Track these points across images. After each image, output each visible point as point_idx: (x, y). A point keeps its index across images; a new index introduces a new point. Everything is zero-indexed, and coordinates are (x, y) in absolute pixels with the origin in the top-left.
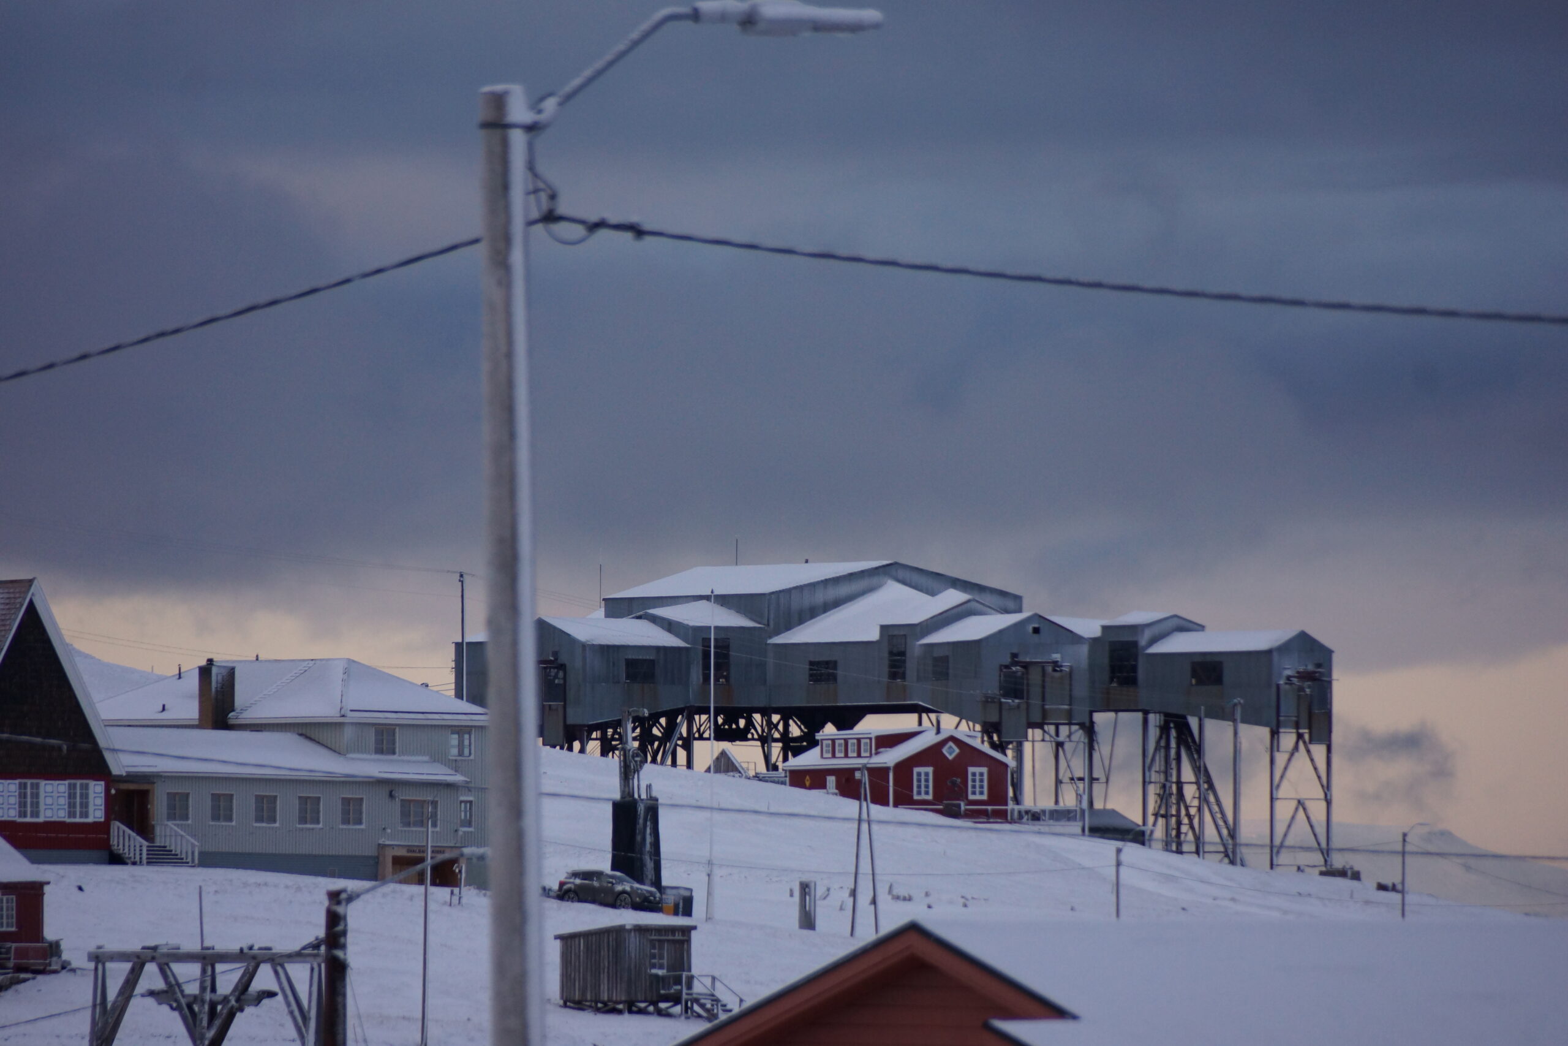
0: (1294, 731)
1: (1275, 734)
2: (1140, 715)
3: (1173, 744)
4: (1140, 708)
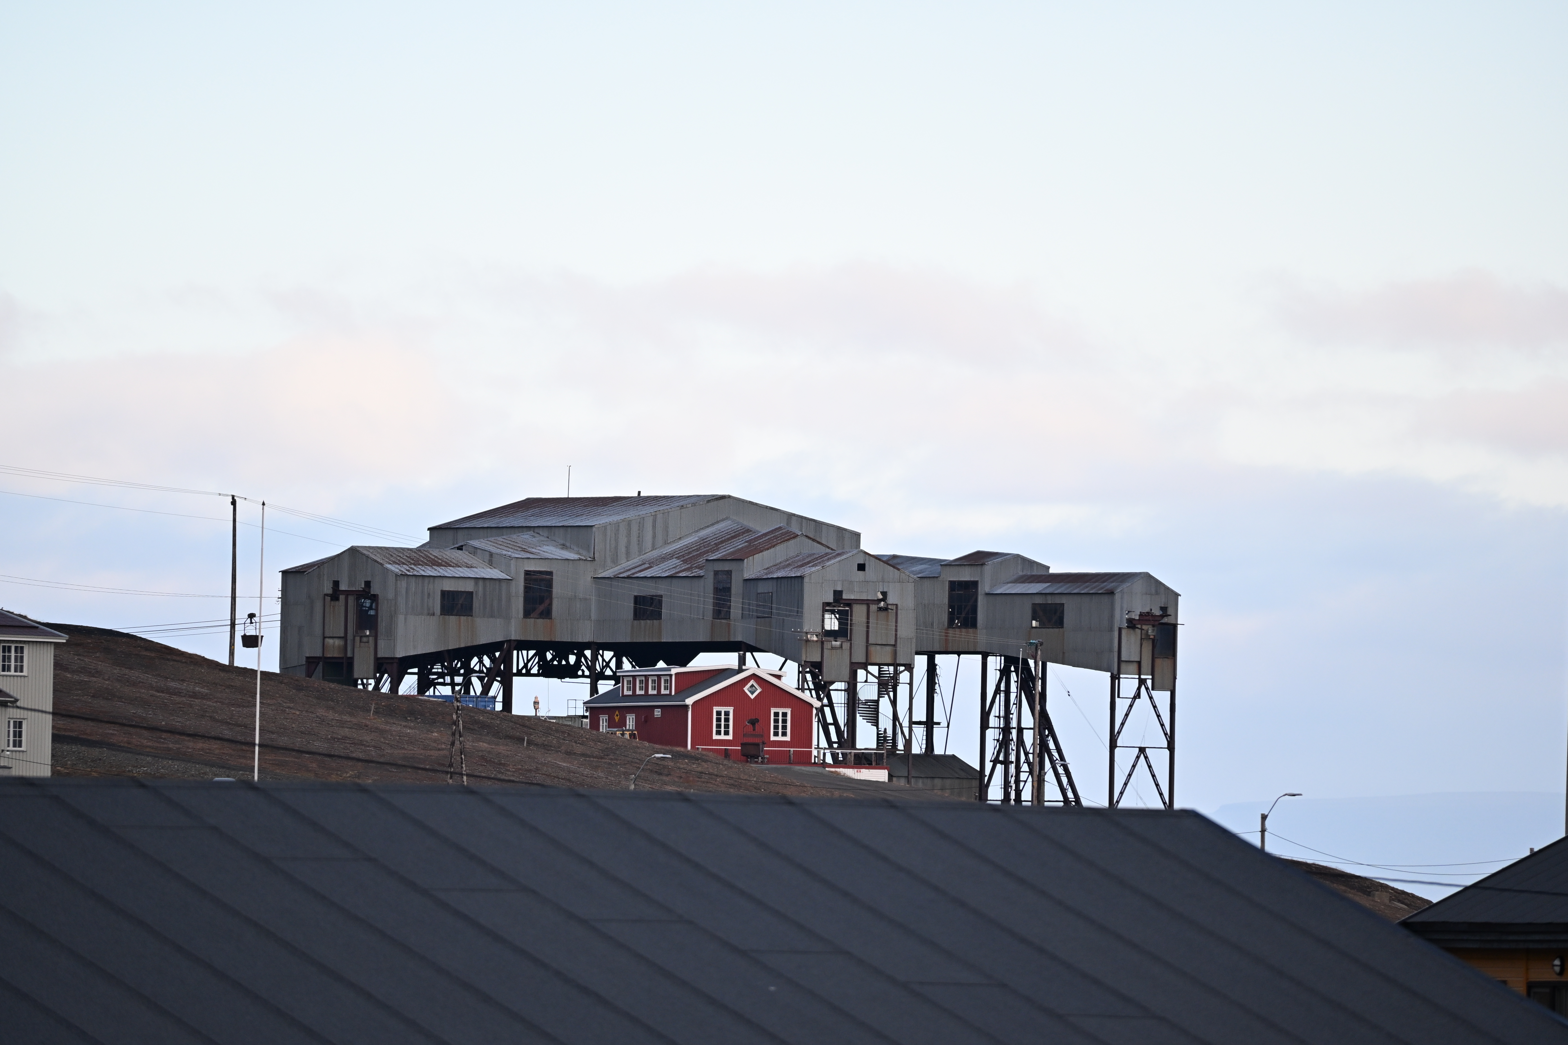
0: (1137, 677)
1: (1115, 679)
2: (979, 657)
3: (1013, 688)
4: (978, 650)
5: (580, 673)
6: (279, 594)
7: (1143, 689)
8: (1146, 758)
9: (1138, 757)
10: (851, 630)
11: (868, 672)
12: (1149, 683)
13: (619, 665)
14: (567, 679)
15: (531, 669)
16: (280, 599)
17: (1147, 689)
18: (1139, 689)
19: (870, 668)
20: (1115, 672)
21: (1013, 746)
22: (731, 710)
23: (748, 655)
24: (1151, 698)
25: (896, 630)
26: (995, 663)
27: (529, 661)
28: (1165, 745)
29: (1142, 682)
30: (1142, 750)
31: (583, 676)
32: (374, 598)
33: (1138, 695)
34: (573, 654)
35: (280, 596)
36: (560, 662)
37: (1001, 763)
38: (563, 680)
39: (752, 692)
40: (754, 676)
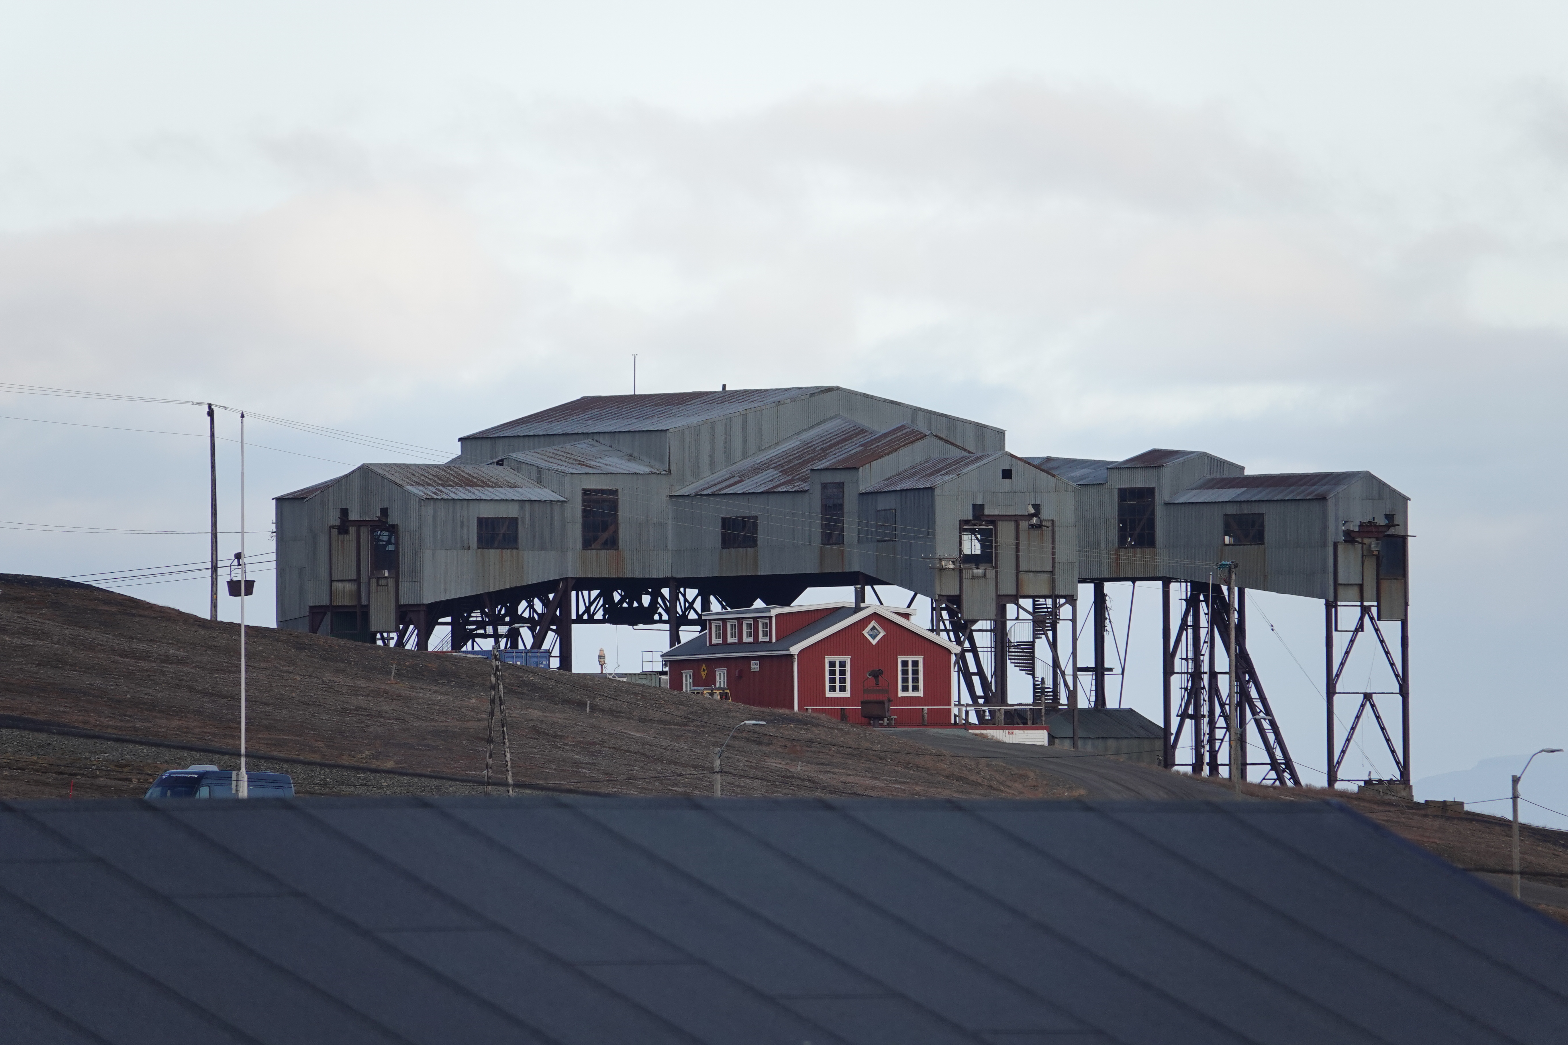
0: (1359, 604)
1: (1331, 607)
2: (1159, 584)
3: (1204, 621)
4: (1158, 575)
5: (656, 617)
6: (273, 528)
7: (1367, 619)
8: (1373, 706)
9: (1363, 706)
10: (996, 554)
11: (1019, 607)
12: (1374, 611)
13: (706, 606)
14: (641, 626)
15: (594, 614)
16: (275, 534)
17: (1372, 619)
18: (1361, 619)
19: (1022, 601)
20: (1331, 599)
21: (1205, 695)
22: (847, 659)
23: (868, 588)
24: (1377, 630)
25: (1053, 554)
26: (1179, 591)
27: (591, 604)
28: (1397, 689)
29: (1365, 610)
30: (1368, 697)
31: (661, 621)
32: (393, 530)
33: (1360, 627)
34: (647, 593)
35: (275, 530)
36: (630, 604)
37: (1190, 717)
38: (635, 627)
39: (874, 636)
40: (875, 616)
